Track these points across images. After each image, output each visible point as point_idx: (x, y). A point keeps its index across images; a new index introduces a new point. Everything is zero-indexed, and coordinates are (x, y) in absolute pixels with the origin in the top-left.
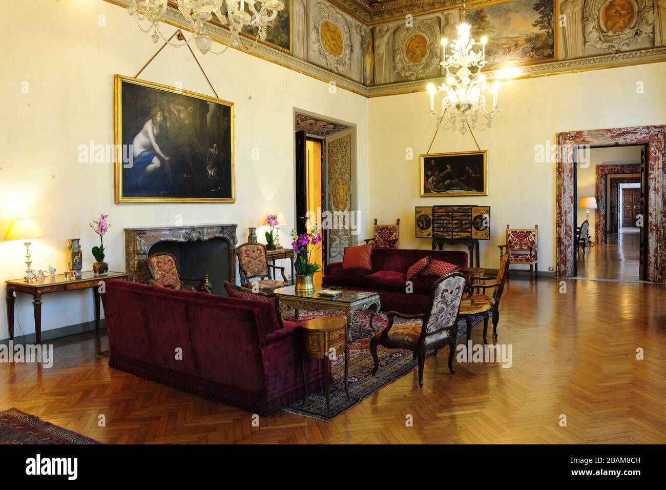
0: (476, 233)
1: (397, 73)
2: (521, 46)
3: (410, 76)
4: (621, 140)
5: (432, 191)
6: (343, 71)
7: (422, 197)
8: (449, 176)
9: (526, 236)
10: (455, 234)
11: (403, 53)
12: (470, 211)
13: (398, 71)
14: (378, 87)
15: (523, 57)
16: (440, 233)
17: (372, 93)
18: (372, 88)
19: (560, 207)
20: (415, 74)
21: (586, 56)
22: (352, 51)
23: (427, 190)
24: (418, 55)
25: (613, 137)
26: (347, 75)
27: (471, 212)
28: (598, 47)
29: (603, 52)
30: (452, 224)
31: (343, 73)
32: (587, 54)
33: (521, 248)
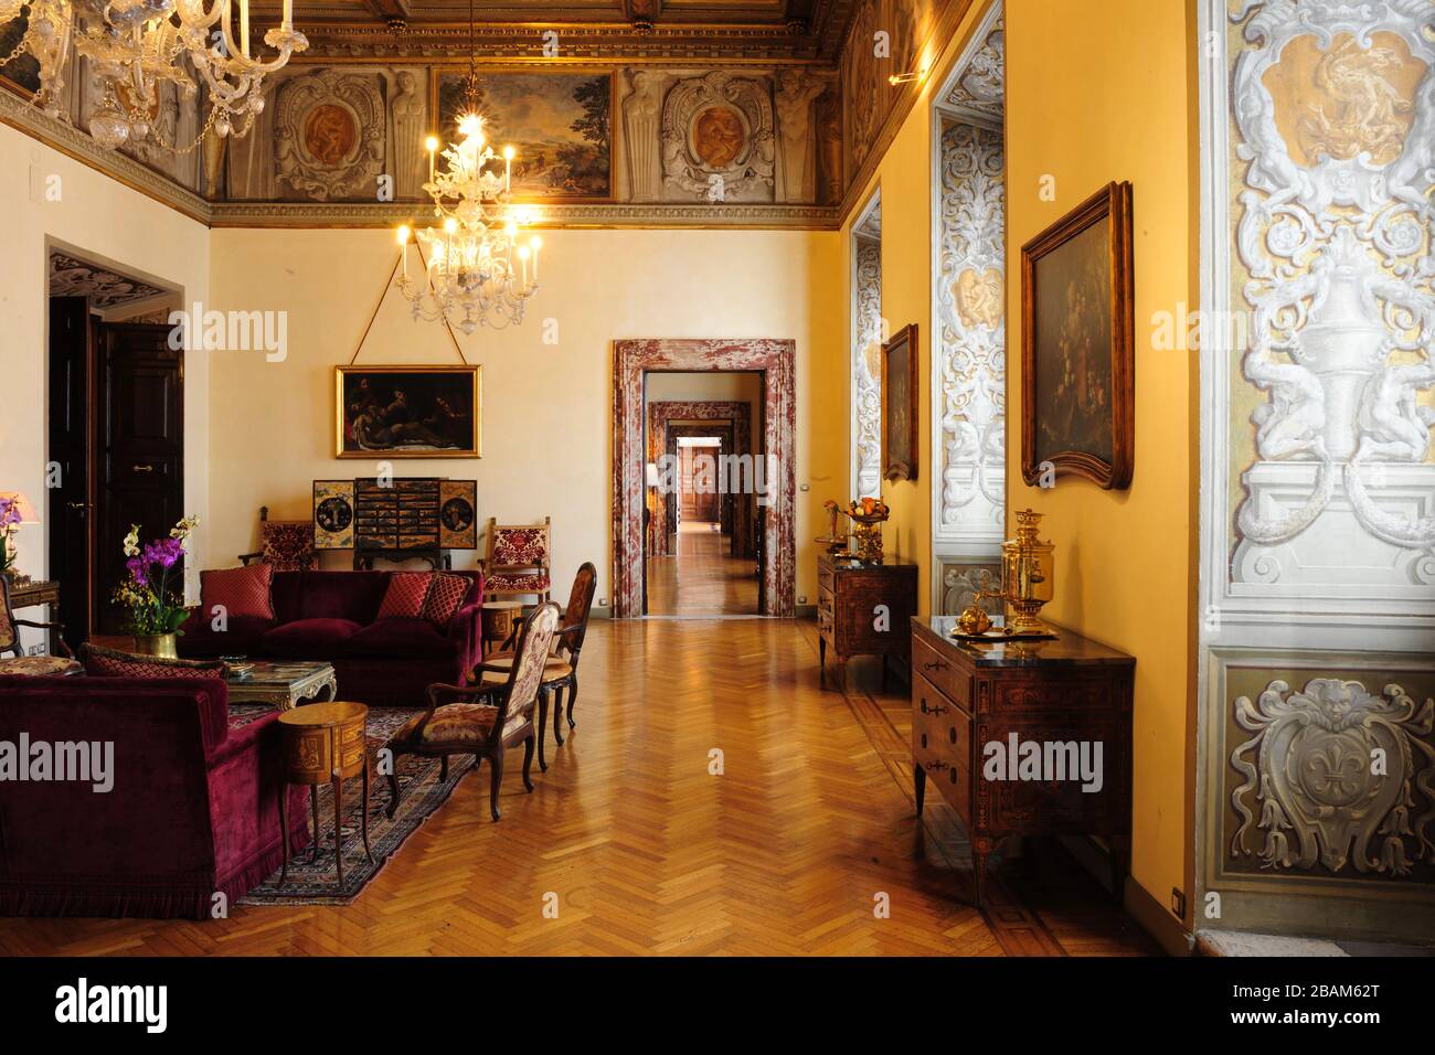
0: (449, 536)
1: (283, 180)
2: (549, 164)
3: (314, 192)
4: (722, 363)
5: (361, 446)
6: (158, 161)
7: (338, 458)
8: (400, 415)
9: (528, 540)
10: (402, 538)
11: (297, 139)
12: (435, 490)
13: (286, 175)
14: (236, 205)
15: (552, 186)
16: (370, 538)
17: (219, 217)
18: (219, 205)
19: (620, 483)
20: (326, 188)
21: (665, 201)
22: (178, 115)
23: (350, 445)
24: (334, 148)
25: (709, 355)
26: (165, 169)
27: (438, 492)
28: (686, 188)
29: (694, 199)
30: (397, 517)
31: (158, 165)
32: (667, 198)
33: (519, 563)
